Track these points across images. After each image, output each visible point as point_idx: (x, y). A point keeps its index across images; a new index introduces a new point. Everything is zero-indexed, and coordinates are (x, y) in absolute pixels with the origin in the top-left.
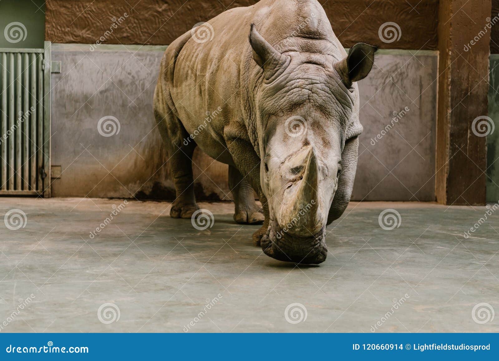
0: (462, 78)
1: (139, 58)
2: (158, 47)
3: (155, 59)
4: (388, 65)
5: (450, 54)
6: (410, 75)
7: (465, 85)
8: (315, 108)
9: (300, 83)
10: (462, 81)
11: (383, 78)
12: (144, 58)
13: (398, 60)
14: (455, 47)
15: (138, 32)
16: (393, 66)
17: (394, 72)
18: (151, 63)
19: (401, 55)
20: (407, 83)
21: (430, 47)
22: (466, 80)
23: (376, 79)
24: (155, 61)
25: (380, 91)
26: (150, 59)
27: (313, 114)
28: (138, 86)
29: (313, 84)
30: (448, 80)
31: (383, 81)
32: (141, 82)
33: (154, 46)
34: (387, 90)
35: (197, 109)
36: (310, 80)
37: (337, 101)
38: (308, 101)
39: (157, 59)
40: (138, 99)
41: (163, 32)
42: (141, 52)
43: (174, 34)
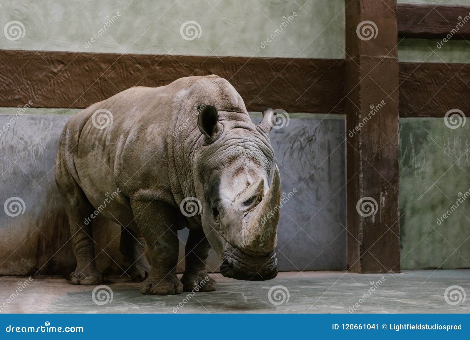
0: (373, 142)
1: (32, 122)
2: (53, 110)
3: (50, 122)
4: (295, 129)
5: (360, 117)
6: (318, 139)
7: (375, 150)
8: (248, 160)
9: (234, 142)
10: (373, 144)
11: (291, 142)
12: (38, 122)
13: (305, 125)
14: (365, 110)
15: (32, 94)
16: (301, 130)
17: (301, 136)
18: (45, 127)
19: (308, 119)
20: (315, 147)
21: (338, 111)
22: (377, 143)
23: (284, 143)
24: (49, 125)
25: (288, 156)
26: (44, 123)
27: (248, 164)
28: (31, 152)
29: (244, 142)
30: (358, 145)
31: (291, 145)
32: (34, 148)
33: (48, 109)
34: (295, 155)
35: (103, 175)
36: (242, 140)
37: (264, 155)
38: (242, 154)
39: (51, 123)
40: (31, 165)
41: (59, 94)
42: (34, 116)
43: (70, 96)
